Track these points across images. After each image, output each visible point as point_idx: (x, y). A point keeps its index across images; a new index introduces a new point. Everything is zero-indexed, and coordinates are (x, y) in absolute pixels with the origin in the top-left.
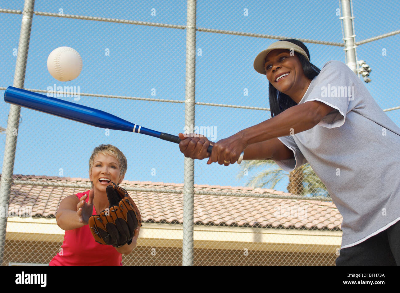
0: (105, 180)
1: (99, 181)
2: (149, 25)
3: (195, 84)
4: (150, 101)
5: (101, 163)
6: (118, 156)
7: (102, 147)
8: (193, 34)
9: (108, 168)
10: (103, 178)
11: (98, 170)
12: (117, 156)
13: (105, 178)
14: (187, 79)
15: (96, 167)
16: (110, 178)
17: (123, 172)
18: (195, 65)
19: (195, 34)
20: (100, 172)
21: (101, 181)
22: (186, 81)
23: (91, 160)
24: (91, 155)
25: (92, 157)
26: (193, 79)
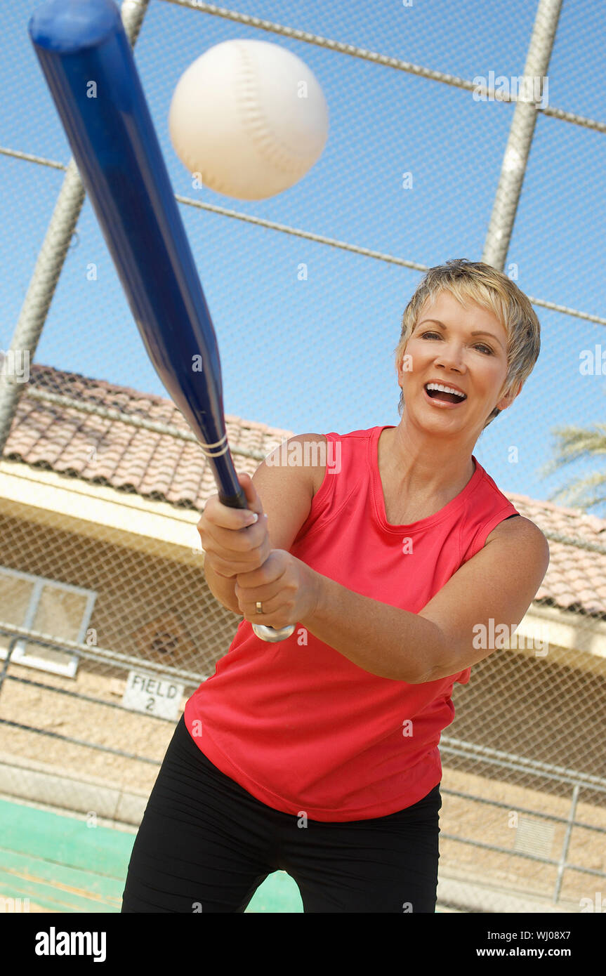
0: (447, 390)
1: (424, 392)
2: (426, 76)
3: (508, 244)
4: (391, 264)
5: (442, 326)
6: (509, 312)
7: (454, 269)
8: (531, 120)
9: (464, 350)
10: (439, 384)
11: (428, 350)
12: (505, 310)
13: (445, 385)
14: (492, 227)
15: (422, 340)
16: (464, 389)
17: (519, 372)
18: (518, 198)
19: (535, 121)
20: (431, 361)
21: (432, 394)
22: (489, 231)
23: (410, 310)
24: (414, 293)
25: (416, 301)
26: (507, 230)
